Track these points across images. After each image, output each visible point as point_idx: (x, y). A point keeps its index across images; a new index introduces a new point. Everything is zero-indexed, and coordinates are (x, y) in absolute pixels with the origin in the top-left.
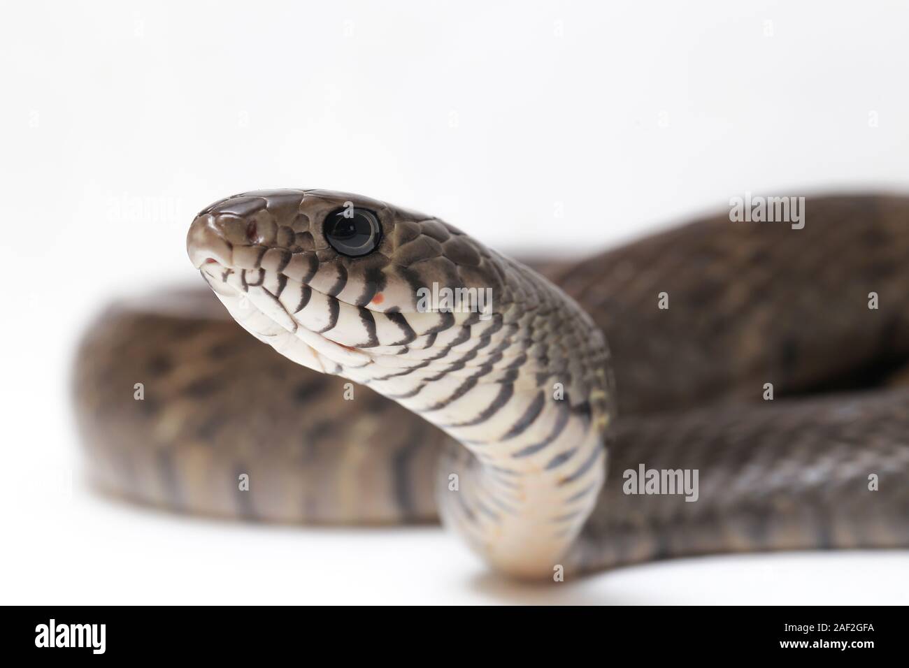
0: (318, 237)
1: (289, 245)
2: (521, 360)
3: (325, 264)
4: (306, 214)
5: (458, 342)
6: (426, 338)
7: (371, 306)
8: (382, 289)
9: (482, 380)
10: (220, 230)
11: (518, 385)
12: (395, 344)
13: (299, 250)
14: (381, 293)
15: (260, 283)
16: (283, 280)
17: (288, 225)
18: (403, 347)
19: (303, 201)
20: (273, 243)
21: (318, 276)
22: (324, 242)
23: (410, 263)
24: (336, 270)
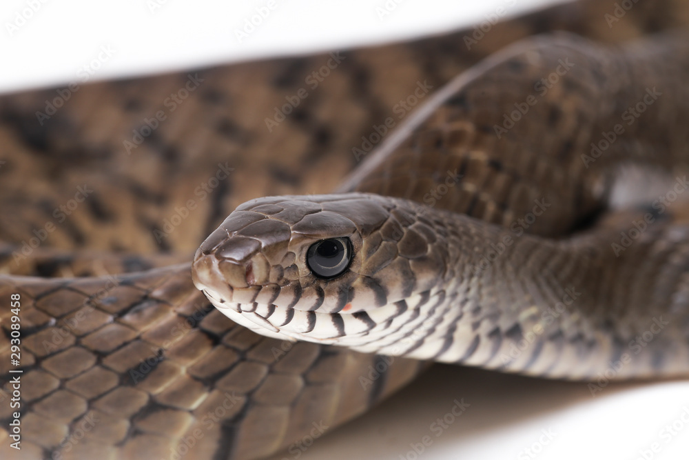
0: (302, 266)
1: (279, 280)
2: (459, 317)
3: (307, 289)
4: (293, 251)
5: (409, 321)
6: (384, 324)
7: (342, 312)
8: (350, 300)
9: (428, 340)
10: (223, 275)
11: (457, 335)
12: (359, 333)
13: (287, 282)
14: (350, 303)
15: (253, 310)
16: (272, 309)
17: (278, 262)
18: (365, 333)
19: (291, 240)
20: (266, 281)
21: (301, 300)
22: (307, 270)
23: (374, 272)
24: (315, 293)
